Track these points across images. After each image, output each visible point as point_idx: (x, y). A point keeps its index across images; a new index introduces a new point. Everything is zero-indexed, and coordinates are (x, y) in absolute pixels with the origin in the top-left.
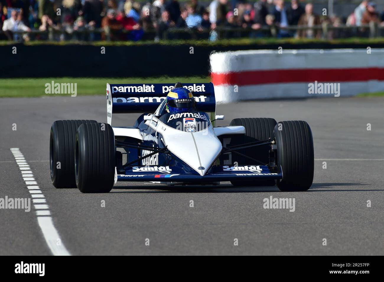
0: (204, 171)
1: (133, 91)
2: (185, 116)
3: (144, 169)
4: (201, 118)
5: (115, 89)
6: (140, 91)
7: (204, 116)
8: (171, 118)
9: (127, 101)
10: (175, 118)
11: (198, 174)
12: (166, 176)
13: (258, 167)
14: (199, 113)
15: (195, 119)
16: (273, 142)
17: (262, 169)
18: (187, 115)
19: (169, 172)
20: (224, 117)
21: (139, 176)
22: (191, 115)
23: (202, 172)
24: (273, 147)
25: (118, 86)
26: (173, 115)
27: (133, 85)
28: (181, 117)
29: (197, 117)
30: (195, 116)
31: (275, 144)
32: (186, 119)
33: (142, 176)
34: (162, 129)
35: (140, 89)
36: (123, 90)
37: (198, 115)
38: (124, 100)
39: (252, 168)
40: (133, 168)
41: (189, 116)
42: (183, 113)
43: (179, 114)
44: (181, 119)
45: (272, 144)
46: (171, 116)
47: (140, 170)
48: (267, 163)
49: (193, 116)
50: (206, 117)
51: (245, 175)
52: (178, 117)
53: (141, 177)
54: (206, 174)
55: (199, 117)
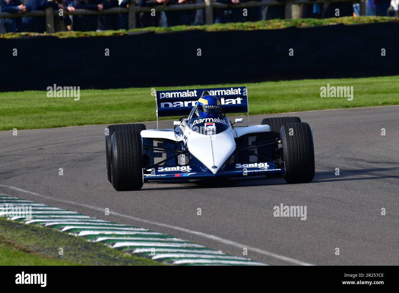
0: (216, 170)
1: (178, 96)
2: (206, 121)
3: (168, 169)
4: (220, 122)
5: (163, 95)
6: (184, 96)
7: (223, 120)
8: (195, 123)
9: (173, 105)
10: (198, 123)
11: (211, 172)
12: (185, 175)
13: (266, 164)
14: (218, 118)
15: (214, 123)
16: (279, 142)
17: (269, 165)
18: (208, 120)
19: (189, 171)
20: (243, 120)
21: (162, 175)
22: (211, 120)
23: (215, 170)
24: (280, 146)
25: (165, 92)
26: (197, 121)
27: (178, 91)
28: (203, 122)
29: (217, 121)
30: (215, 121)
31: (281, 143)
32: (206, 124)
33: (165, 175)
34: (188, 132)
35: (184, 94)
36: (170, 95)
37: (217, 120)
38: (171, 105)
39: (261, 165)
40: (158, 168)
41: (210, 121)
42: (205, 119)
43: (201, 120)
44: (202, 124)
45: (279, 143)
46: (195, 121)
47: (165, 170)
48: (275, 160)
49: (213, 121)
50: (225, 121)
51: (252, 171)
52: (200, 122)
53: (163, 176)
54: (218, 172)
55: (218, 122)
